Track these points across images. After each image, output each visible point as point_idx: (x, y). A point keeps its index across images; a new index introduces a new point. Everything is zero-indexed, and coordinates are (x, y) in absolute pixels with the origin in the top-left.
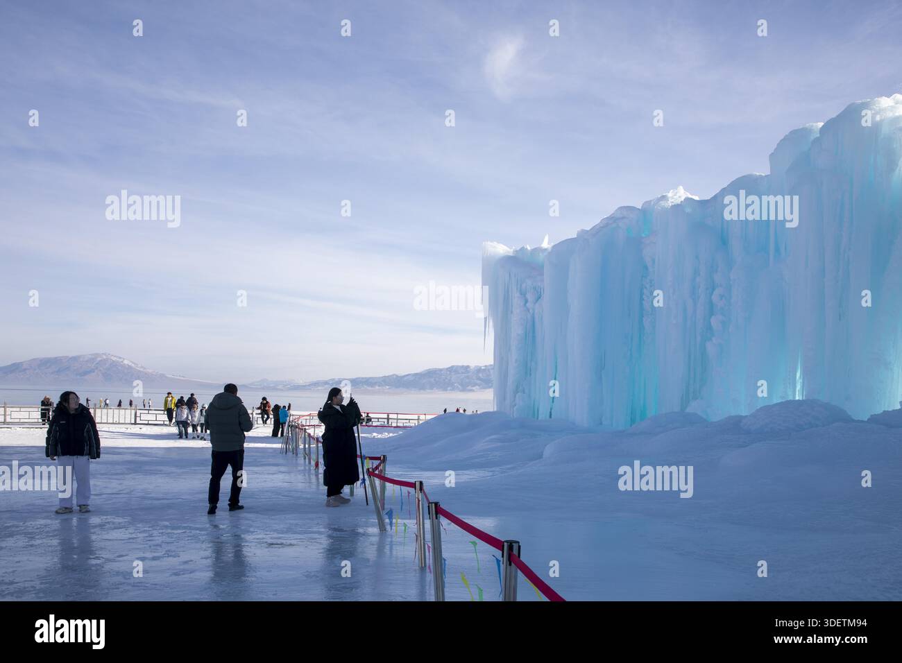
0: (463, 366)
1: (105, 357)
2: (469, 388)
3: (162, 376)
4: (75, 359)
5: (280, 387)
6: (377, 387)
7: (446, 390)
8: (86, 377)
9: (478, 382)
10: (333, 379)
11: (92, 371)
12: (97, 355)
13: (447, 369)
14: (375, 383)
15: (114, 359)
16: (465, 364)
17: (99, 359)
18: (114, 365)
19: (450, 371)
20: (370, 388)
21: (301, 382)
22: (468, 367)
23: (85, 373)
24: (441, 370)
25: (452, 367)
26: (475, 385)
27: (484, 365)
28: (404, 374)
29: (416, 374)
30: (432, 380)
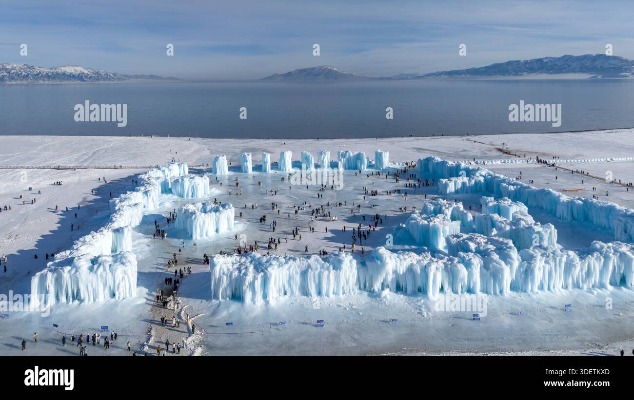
0: (516, 61)
1: (325, 67)
2: (520, 73)
3: (351, 75)
4: (313, 69)
5: (409, 78)
6: (463, 75)
7: (505, 75)
8: (318, 77)
9: (526, 69)
10: (438, 72)
11: (320, 74)
12: (322, 66)
13: (506, 63)
14: (462, 73)
15: (329, 68)
16: (518, 60)
17: (323, 68)
18: (330, 71)
19: (508, 65)
20: (459, 76)
21: (421, 74)
22: (519, 61)
23: (318, 75)
24: (502, 64)
25: (509, 61)
26: (523, 71)
27: (530, 59)
28: (478, 67)
29: (487, 67)
30: (496, 70)
